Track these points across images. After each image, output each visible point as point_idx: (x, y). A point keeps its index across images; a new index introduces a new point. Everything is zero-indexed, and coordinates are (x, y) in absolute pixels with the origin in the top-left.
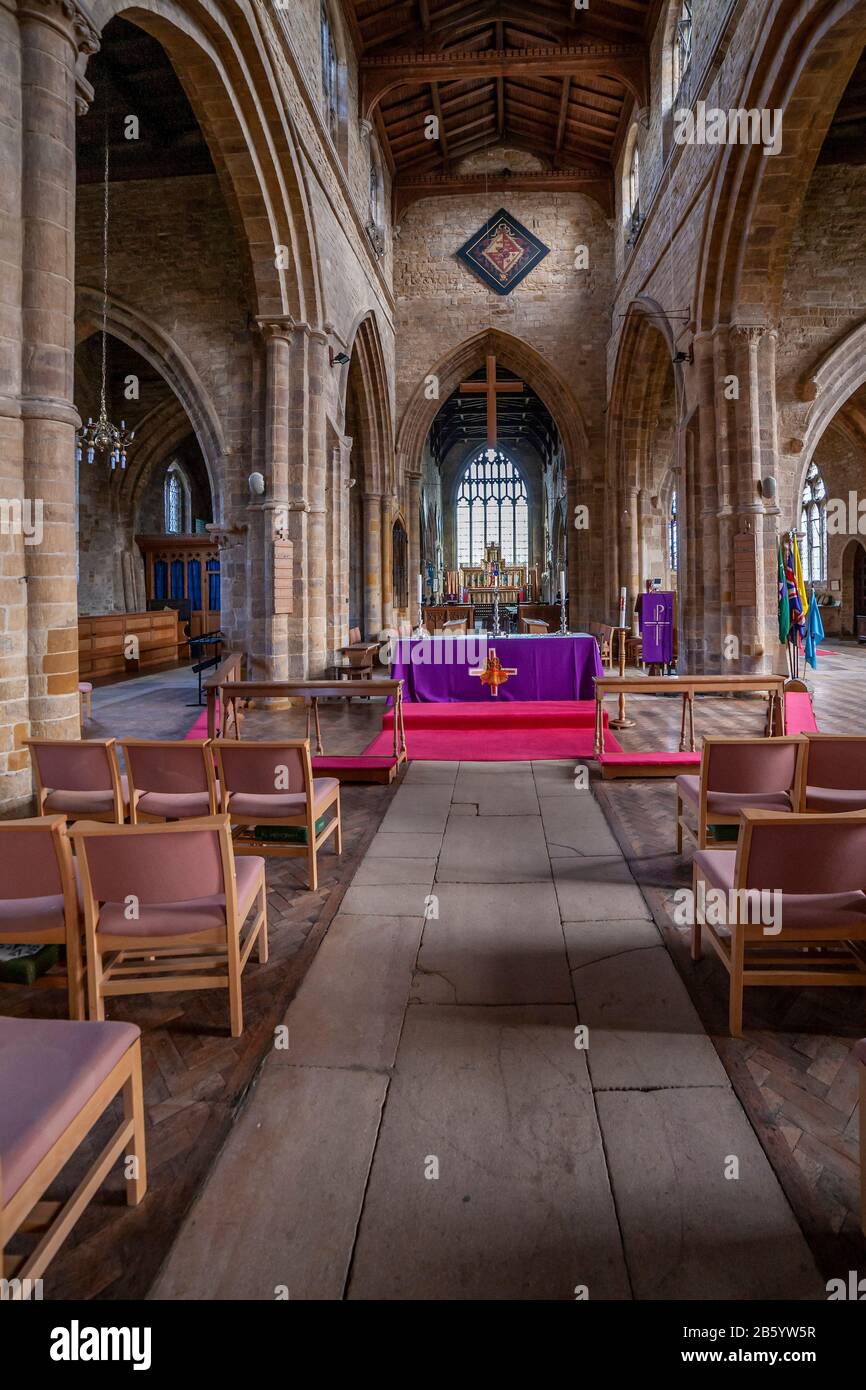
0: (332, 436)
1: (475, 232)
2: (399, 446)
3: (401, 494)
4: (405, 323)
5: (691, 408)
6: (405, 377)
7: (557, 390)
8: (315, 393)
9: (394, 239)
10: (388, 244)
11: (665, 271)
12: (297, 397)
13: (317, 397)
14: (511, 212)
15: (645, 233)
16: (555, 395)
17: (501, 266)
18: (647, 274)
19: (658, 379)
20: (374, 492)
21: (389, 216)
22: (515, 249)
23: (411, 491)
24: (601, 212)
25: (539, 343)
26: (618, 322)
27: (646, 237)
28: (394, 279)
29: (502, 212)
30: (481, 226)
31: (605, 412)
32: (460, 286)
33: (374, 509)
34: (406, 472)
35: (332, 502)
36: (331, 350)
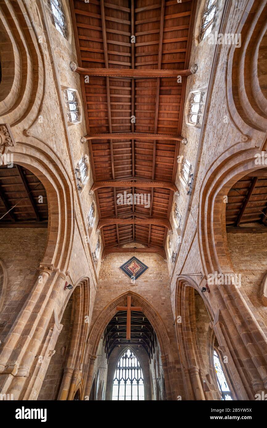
0: (52, 321)
1: (126, 262)
2: (89, 340)
3: (84, 371)
4: (101, 288)
6: (97, 308)
7: (154, 315)
8: (52, 298)
9: (102, 263)
10: (99, 263)
11: (188, 265)
12: (43, 297)
13: (52, 300)
14: (137, 257)
15: (178, 257)
16: (153, 317)
17: (133, 271)
18: (181, 269)
19: (193, 308)
20: (71, 367)
21: (101, 256)
22: (138, 267)
23: (90, 368)
24: (162, 258)
25: (146, 297)
26: (173, 286)
27: (178, 259)
28: (100, 274)
29: (134, 257)
30: (128, 260)
31: (174, 325)
32: (120, 277)
33: (68, 379)
34: (89, 355)
35: (35, 367)
36: (66, 283)
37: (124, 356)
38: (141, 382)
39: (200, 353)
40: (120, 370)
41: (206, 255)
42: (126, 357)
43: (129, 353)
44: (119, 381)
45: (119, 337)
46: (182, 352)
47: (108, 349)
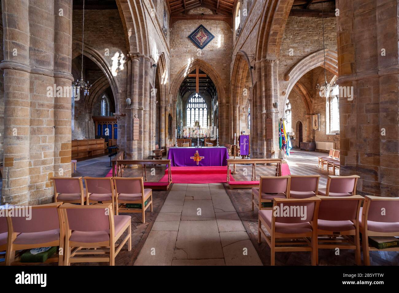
0: (151, 88)
1: (193, 31)
2: (170, 92)
3: (171, 106)
4: (173, 56)
5: (254, 82)
6: (173, 72)
7: (216, 77)
8: (146, 75)
9: (170, 32)
10: (168, 33)
11: (247, 43)
12: (141, 76)
13: (147, 77)
14: (204, 26)
16: (215, 78)
17: (201, 41)
18: (242, 44)
19: (245, 74)
20: (163, 105)
21: (169, 25)
22: (205, 36)
23: (174, 105)
24: (229, 27)
25: (211, 64)
26: (234, 57)
27: (242, 34)
28: (170, 44)
29: (201, 26)
30: (195, 29)
31: (230, 83)
32: (189, 46)
33: (163, 110)
34: (172, 100)
35: (151, 108)
36: (151, 63)
37: (194, 97)
38: (205, 109)
39: (243, 99)
40: (191, 104)
41: (261, 42)
42: (195, 97)
43: (197, 95)
44: (191, 109)
45: (188, 83)
46: (232, 98)
47: (181, 94)
